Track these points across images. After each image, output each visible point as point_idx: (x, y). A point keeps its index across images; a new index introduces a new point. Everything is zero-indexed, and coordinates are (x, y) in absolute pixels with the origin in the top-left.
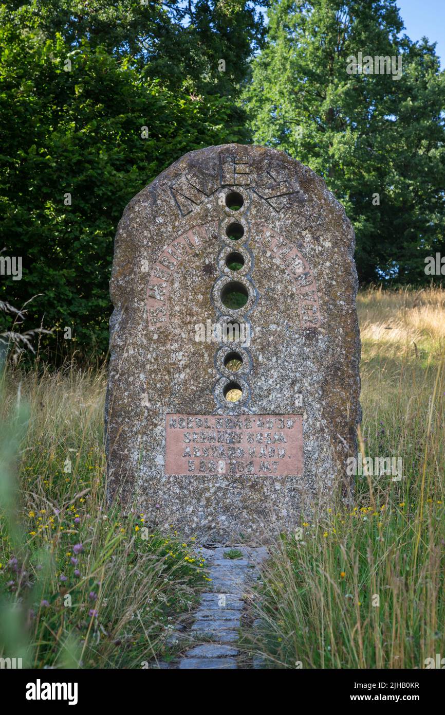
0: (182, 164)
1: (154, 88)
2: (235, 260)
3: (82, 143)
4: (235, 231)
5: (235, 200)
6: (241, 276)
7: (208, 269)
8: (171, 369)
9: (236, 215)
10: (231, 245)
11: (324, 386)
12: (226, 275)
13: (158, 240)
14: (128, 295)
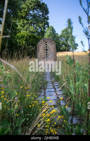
0: (42, 39)
1: (38, 36)
2: (46, 47)
3: (32, 41)
4: (46, 45)
5: (46, 42)
6: (47, 48)
7: (44, 48)
8: (42, 56)
9: (46, 43)
10: (46, 46)
11: (54, 56)
12: (46, 48)
13: (40, 46)
14: (38, 50)
